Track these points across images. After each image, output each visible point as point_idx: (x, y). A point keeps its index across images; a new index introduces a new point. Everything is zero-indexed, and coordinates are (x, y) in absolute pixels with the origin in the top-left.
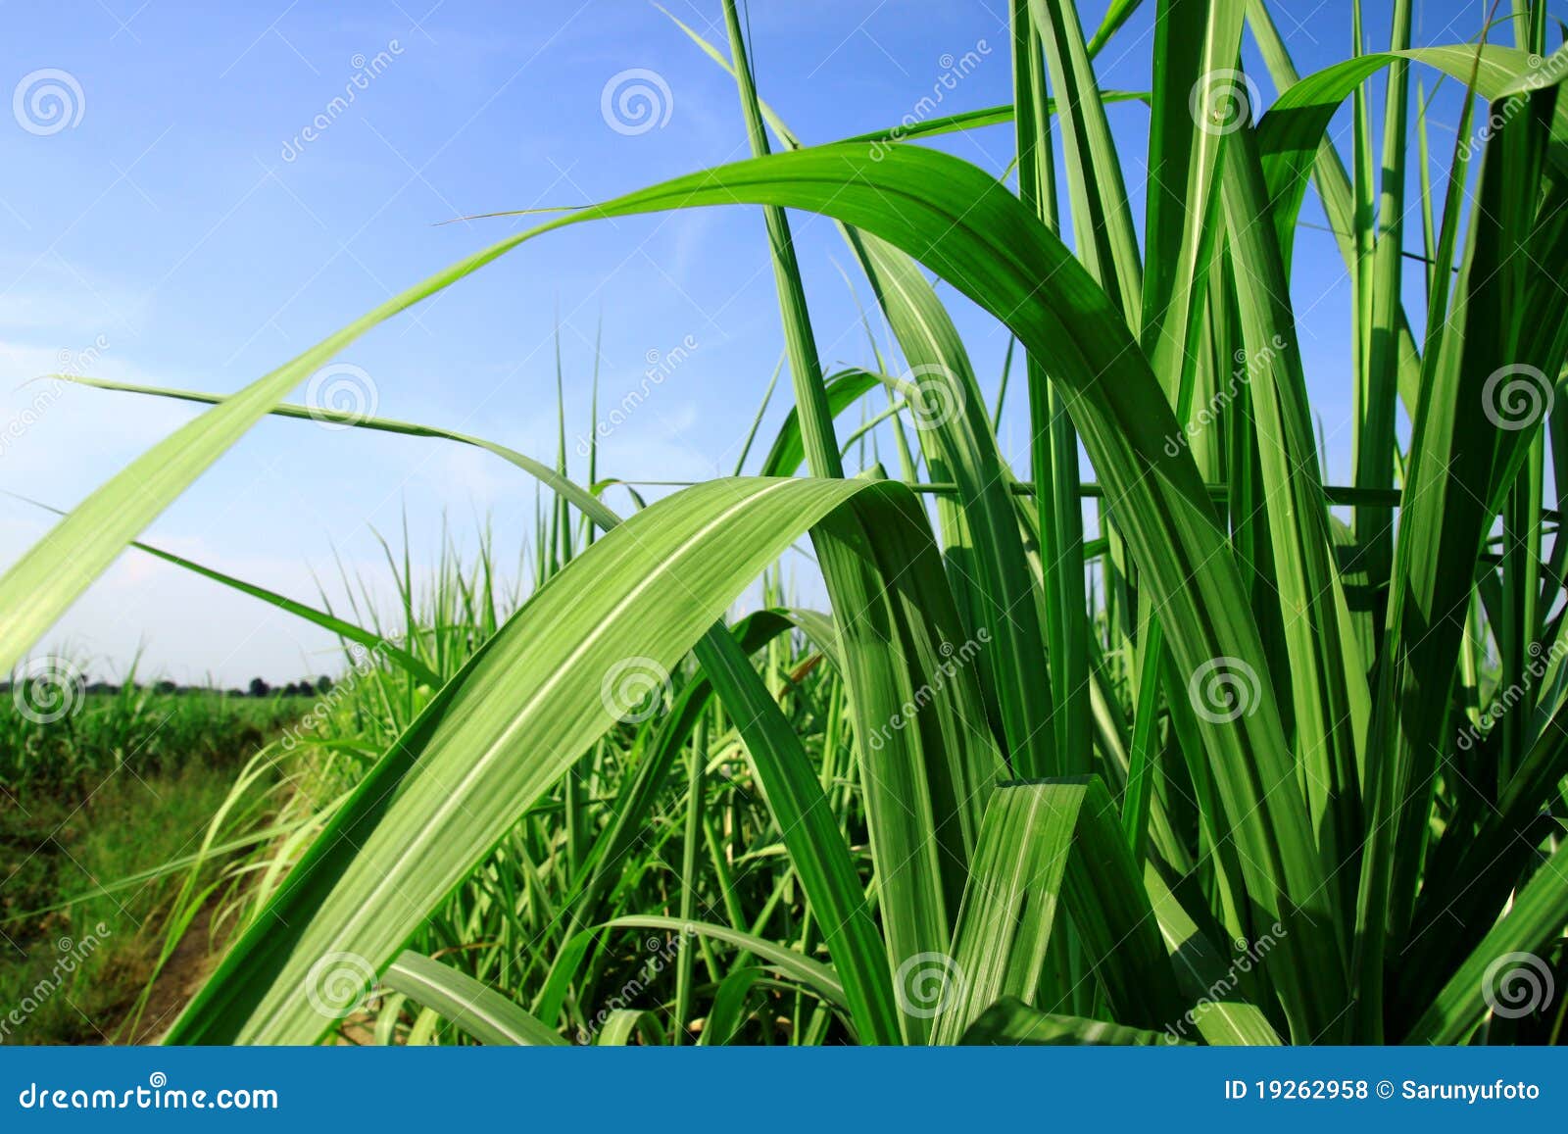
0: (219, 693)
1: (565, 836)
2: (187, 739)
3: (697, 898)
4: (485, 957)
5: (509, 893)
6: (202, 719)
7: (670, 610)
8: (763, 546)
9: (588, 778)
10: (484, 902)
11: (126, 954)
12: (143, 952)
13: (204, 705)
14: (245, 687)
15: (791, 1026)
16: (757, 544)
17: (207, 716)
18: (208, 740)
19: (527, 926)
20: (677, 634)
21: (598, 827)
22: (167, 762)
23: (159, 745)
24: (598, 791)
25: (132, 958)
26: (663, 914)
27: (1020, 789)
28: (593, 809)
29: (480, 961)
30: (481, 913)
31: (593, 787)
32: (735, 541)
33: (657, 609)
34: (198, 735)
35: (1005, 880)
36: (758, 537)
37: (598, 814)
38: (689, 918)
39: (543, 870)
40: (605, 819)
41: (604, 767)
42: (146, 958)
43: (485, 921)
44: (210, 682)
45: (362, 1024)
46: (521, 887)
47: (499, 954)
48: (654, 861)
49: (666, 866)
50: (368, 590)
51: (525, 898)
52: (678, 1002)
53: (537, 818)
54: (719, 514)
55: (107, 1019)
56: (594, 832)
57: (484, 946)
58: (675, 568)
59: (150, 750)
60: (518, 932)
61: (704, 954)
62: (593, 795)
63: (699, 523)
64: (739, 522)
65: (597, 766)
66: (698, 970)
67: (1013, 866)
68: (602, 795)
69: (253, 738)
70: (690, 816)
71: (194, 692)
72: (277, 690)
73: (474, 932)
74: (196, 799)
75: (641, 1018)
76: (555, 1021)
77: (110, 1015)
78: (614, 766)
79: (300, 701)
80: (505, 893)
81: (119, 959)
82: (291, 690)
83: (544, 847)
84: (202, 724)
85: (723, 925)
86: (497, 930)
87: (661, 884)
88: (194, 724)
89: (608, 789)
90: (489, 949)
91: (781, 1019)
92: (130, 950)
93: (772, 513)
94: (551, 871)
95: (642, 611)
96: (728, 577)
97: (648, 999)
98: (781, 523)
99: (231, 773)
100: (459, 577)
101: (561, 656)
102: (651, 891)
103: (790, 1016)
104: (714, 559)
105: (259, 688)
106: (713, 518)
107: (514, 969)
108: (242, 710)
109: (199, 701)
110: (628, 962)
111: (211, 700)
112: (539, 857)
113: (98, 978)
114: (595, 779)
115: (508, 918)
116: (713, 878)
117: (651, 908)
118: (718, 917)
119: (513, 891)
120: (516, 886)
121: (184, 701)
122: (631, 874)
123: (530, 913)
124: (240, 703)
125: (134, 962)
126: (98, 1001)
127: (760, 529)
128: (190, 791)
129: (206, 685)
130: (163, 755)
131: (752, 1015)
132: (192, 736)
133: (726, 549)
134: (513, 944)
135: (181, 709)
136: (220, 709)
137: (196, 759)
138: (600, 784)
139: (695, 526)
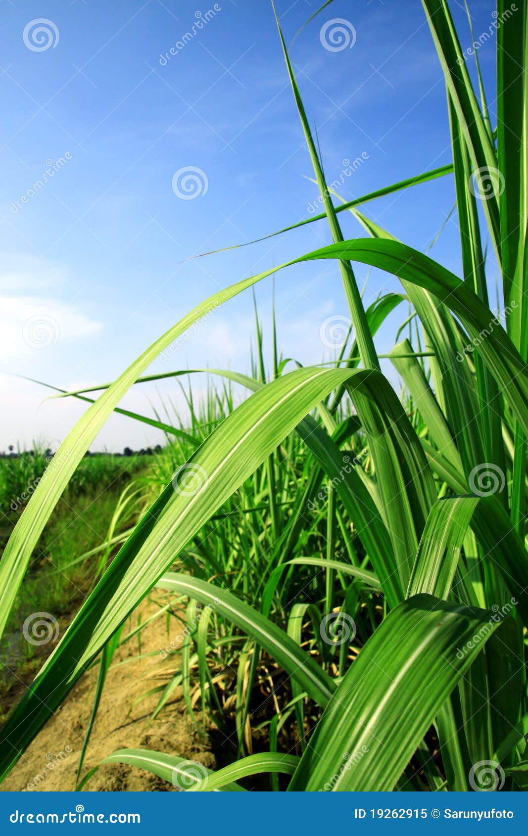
0: (110, 455)
1: (270, 521)
2: (97, 477)
3: (334, 549)
4: (236, 578)
5: (245, 547)
6: (103, 468)
7: (265, 436)
8: (306, 405)
9: (281, 492)
10: (234, 553)
11: (77, 577)
12: (84, 576)
13: (104, 461)
14: (122, 452)
15: (383, 610)
16: (304, 405)
17: (105, 466)
18: (106, 478)
19: (255, 564)
20: (266, 448)
21: (287, 515)
22: (89, 488)
23: (85, 481)
24: (287, 498)
25: (80, 578)
26: (320, 557)
27: (449, 500)
28: (284, 507)
29: (234, 580)
30: (234, 557)
31: (285, 497)
32: (295, 404)
33: (260, 436)
34: (102, 476)
35: (437, 542)
36: (305, 401)
37: (287, 510)
38: (331, 559)
39: (261, 537)
40: (291, 512)
41: (290, 487)
42: (87, 578)
43: (235, 561)
44: (106, 450)
45: (182, 610)
46: (251, 545)
47: (242, 577)
48: (314, 531)
49: (320, 534)
50: (175, 405)
51: (253, 551)
52: (327, 599)
53: (257, 513)
54: (291, 390)
55: (71, 605)
56: (286, 518)
57: (235, 573)
58: (269, 417)
59: (81, 484)
60: (251, 568)
61: (339, 576)
62: (284, 501)
63: (282, 395)
64: (298, 394)
65: (286, 486)
66: (336, 584)
67: (441, 535)
68: (289, 500)
69: (127, 476)
70: (329, 510)
71: (100, 455)
72: (136, 452)
73: (230, 566)
74: (102, 506)
75: (309, 607)
76: (269, 608)
77: (73, 604)
78: (295, 485)
79: (147, 458)
80: (244, 549)
81: (74, 579)
82: (143, 452)
83: (262, 527)
84: (103, 470)
85: (347, 563)
86: (241, 566)
87: (319, 543)
88: (99, 471)
89: (292, 497)
90: (238, 574)
91: (378, 607)
92: (79, 576)
93: (312, 389)
94: (265, 538)
95: (254, 437)
96: (291, 420)
97: (314, 598)
98: (316, 393)
99: (117, 493)
100: (217, 396)
101: (222, 457)
102: (314, 546)
103: (382, 605)
104: (286, 412)
105: (128, 452)
106: (289, 392)
107: (249, 584)
108: (121, 463)
109: (102, 459)
110: (303, 580)
111: (107, 459)
112: (259, 531)
113: (66, 587)
114: (285, 493)
115: (246, 561)
116: (342, 540)
117: (314, 553)
118: (345, 559)
119: (248, 547)
120: (249, 545)
121: (94, 459)
122: (304, 538)
123: (256, 559)
124: (120, 460)
125: (81, 580)
126: (67, 598)
127: (306, 397)
128: (99, 502)
129: (104, 451)
130: (87, 485)
131: (363, 605)
132: (99, 476)
133: (291, 407)
134: (249, 571)
135: (93, 464)
136: (111, 463)
137: (101, 487)
138: (287, 495)
139: (280, 396)
